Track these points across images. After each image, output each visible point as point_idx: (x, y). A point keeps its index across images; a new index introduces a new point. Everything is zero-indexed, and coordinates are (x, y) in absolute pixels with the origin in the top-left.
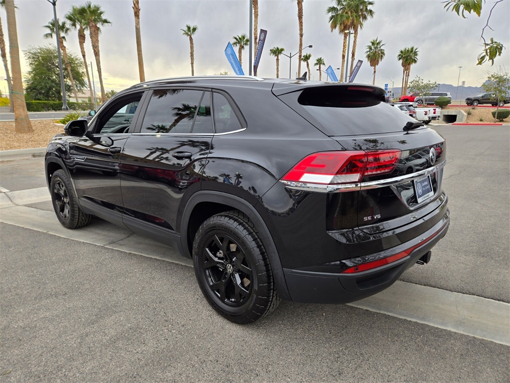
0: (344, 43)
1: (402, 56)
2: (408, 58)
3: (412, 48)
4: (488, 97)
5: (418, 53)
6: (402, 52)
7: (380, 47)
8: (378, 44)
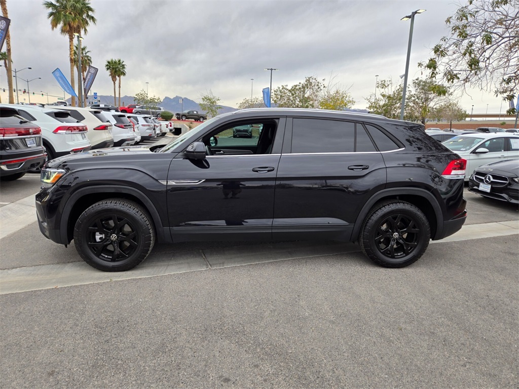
0: (70, 46)
1: (110, 67)
2: (116, 69)
3: (119, 61)
4: (191, 113)
5: (125, 66)
6: (109, 62)
7: (86, 54)
8: (83, 49)
